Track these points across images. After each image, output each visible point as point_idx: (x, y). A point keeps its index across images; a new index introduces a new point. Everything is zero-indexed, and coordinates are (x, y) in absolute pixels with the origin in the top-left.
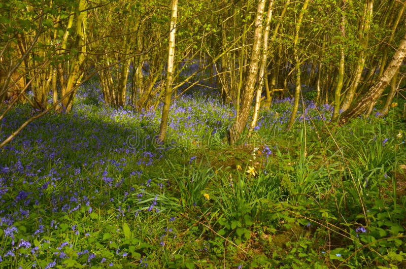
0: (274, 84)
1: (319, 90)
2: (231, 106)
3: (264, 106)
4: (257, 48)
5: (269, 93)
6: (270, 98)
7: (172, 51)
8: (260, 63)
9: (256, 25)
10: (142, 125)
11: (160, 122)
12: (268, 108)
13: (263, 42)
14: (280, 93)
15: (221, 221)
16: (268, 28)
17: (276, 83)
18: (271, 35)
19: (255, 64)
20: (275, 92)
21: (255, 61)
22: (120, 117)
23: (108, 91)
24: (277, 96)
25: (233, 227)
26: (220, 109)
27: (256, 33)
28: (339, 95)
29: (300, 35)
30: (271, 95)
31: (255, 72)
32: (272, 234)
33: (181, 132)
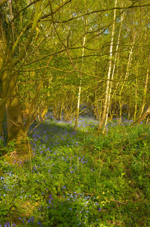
0: (113, 113)
1: (129, 115)
2: (98, 120)
3: (109, 120)
4: (106, 101)
5: (111, 116)
6: (111, 118)
7: (79, 102)
8: (107, 106)
9: (106, 93)
10: (68, 126)
11: (74, 125)
12: (111, 121)
13: (108, 99)
14: (115, 116)
15: (95, 147)
16: (110, 94)
17: (114, 112)
18: (111, 96)
19: (106, 106)
20: (114, 115)
21: (106, 105)
22: (61, 123)
23: (55, 115)
24: (114, 117)
25: (98, 148)
26: (94, 121)
27: (106, 96)
28: (135, 117)
29: (121, 96)
30: (112, 116)
31: (106, 108)
32: (108, 150)
33: (81, 128)
